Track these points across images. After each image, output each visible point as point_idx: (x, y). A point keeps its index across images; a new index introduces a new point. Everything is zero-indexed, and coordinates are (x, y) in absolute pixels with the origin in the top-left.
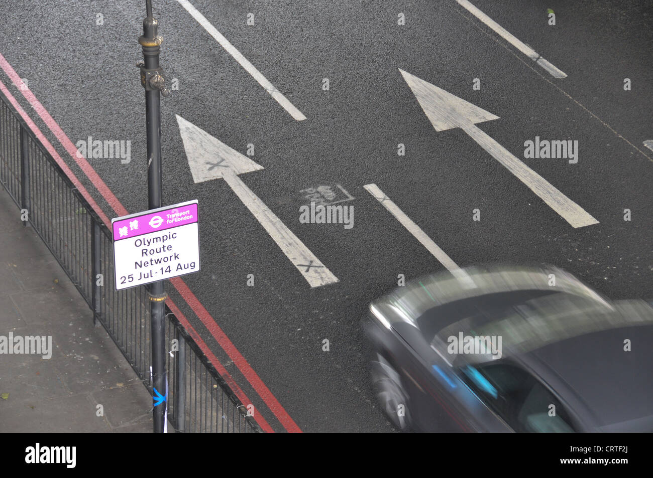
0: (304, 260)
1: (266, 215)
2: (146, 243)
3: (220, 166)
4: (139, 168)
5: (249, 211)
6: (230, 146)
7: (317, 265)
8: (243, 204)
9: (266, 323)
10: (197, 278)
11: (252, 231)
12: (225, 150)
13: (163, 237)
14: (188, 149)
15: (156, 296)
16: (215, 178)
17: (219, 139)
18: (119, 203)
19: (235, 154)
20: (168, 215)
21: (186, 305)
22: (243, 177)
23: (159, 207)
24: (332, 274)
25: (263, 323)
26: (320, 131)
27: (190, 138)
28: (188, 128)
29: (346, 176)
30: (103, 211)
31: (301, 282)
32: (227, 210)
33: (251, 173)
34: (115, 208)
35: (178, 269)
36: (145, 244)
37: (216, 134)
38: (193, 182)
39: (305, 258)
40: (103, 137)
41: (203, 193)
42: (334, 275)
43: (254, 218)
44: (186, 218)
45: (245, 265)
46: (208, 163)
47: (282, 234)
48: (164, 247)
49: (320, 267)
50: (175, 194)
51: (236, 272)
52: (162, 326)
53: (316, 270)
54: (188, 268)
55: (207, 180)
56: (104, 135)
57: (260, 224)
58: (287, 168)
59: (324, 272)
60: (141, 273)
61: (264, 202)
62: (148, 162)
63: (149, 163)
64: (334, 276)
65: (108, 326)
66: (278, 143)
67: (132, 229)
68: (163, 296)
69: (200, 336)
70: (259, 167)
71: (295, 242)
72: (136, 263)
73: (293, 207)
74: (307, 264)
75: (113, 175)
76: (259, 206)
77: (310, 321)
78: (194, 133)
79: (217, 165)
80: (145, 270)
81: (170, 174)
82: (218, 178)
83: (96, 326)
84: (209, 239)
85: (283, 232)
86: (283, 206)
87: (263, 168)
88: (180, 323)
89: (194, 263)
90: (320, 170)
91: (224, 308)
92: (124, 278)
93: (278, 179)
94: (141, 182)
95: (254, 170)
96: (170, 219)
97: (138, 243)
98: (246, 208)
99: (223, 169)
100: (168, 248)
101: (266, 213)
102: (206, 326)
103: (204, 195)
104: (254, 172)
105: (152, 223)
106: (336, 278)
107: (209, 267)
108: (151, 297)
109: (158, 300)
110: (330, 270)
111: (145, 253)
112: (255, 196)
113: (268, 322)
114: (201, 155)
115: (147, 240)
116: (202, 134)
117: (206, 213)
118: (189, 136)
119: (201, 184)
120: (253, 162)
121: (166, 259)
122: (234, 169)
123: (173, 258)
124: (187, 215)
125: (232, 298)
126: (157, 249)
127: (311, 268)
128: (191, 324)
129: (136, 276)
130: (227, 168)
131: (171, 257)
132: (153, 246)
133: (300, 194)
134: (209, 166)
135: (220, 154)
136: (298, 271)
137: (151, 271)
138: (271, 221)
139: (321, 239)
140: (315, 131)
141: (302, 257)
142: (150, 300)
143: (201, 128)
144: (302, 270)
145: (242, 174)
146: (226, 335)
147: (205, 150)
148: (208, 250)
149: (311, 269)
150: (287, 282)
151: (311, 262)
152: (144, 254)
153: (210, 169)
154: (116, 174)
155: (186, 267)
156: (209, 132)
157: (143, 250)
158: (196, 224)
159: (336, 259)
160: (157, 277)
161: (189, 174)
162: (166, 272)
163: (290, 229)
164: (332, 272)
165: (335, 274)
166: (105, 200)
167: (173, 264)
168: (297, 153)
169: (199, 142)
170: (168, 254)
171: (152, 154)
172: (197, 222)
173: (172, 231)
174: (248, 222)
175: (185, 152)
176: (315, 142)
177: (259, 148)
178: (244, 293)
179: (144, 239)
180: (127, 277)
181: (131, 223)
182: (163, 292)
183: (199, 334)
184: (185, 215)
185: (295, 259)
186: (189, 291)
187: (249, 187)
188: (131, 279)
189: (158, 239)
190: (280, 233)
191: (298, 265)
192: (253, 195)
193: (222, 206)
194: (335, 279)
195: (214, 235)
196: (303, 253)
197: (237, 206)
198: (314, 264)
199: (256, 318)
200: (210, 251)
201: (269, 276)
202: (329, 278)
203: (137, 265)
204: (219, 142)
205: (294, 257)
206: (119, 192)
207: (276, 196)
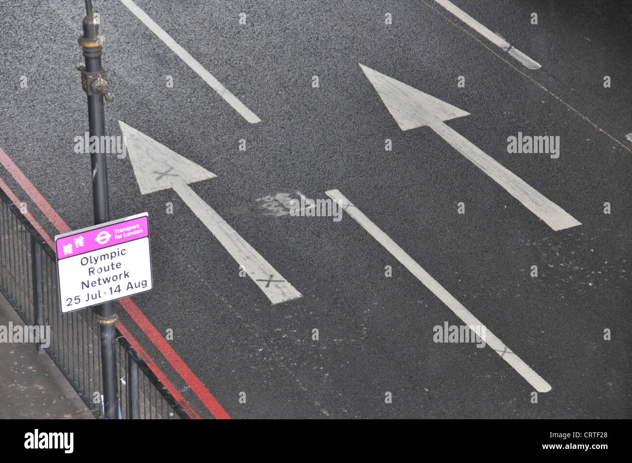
0: (264, 274)
1: (220, 227)
2: (93, 261)
3: (169, 175)
4: (81, 180)
5: (201, 223)
6: (178, 153)
7: (277, 280)
8: (195, 216)
9: (224, 344)
10: (148, 298)
11: (206, 245)
12: (173, 158)
13: (111, 254)
14: (133, 158)
15: (106, 318)
16: (164, 188)
17: (167, 146)
18: (61, 219)
19: (184, 161)
20: (116, 230)
21: (137, 327)
22: (195, 187)
23: (105, 221)
24: (295, 289)
25: (221, 344)
26: (277, 134)
27: (135, 145)
28: (132, 136)
29: (306, 182)
30: (43, 228)
31: (261, 298)
32: (178, 223)
33: (202, 182)
34: (56, 224)
35: (128, 288)
36: (91, 263)
37: (163, 141)
38: (140, 193)
39: (264, 272)
40: (40, 147)
41: (151, 205)
42: (297, 289)
43: (208, 231)
44: (135, 232)
45: (200, 282)
46: (155, 172)
47: (239, 247)
48: (112, 265)
49: (281, 281)
50: (121, 207)
51: (190, 289)
52: (113, 351)
53: (277, 285)
54: (139, 286)
55: (155, 190)
56: (41, 146)
57: (215, 237)
58: (242, 175)
59: (285, 287)
60: (88, 294)
61: (218, 212)
62: (93, 172)
63: (94, 174)
64: (297, 291)
65: (53, 353)
66: (231, 149)
67: (77, 246)
68: (113, 318)
69: (153, 361)
70: (211, 175)
71: (253, 255)
72: (83, 283)
73: (249, 217)
74: (267, 278)
75: (53, 188)
76: (212, 217)
77: (272, 340)
78: (140, 140)
79: (166, 174)
80: (92, 291)
81: (115, 186)
82: (167, 188)
83: (40, 353)
84: (159, 255)
85: (239, 245)
86: (239, 216)
87: (215, 176)
88: (132, 347)
89: (146, 281)
90: (277, 176)
91: (178, 329)
92: (70, 300)
93: (232, 188)
94: (84, 196)
95: (205, 178)
96: (119, 234)
97: (85, 261)
98: (198, 220)
99: (172, 179)
100: (117, 266)
101: (221, 224)
102: (159, 349)
103: (153, 207)
104: (205, 181)
105: (98, 239)
106: (299, 292)
107: (160, 286)
108: (100, 319)
109: (108, 322)
110: (292, 284)
111: (93, 272)
112: (208, 207)
113: (226, 343)
114: (148, 164)
115: (94, 258)
116: (148, 141)
117: (155, 226)
118: (134, 143)
119: (149, 195)
120: (205, 170)
121: (115, 278)
122: (184, 177)
123: (123, 276)
124: (137, 229)
125: (186, 318)
126: (105, 267)
127: (271, 282)
128: (142, 347)
129: (83, 298)
130: (176, 177)
131: (120, 275)
132: (102, 263)
133: (257, 203)
134: (157, 175)
135: (169, 162)
136: (257, 287)
137: (99, 291)
138: (227, 234)
139: (281, 251)
140: (271, 134)
141: (261, 271)
142: (98, 323)
143: (147, 135)
144: (262, 285)
145: (194, 183)
146: (182, 358)
147: (152, 158)
148: (158, 266)
150: (246, 299)
151: (272, 276)
152: (91, 273)
153: (158, 179)
154: (55, 188)
155: (137, 285)
156: (156, 139)
157: (89, 269)
158: (147, 239)
159: (298, 272)
160: (107, 297)
161: (134, 185)
162: (115, 291)
163: (247, 241)
164: (295, 286)
165: (298, 289)
166: (44, 215)
167: (123, 283)
168: (252, 158)
169: (146, 150)
170: (117, 272)
171: (97, 164)
172: (148, 236)
173: (121, 247)
174: (201, 235)
175: (130, 161)
176: (270, 147)
177: (210, 154)
178: (200, 312)
179: (91, 257)
180: (73, 299)
181: (76, 240)
182: (113, 314)
183: (151, 358)
184: (135, 229)
185: (253, 273)
186: (140, 312)
187: (202, 197)
188: (77, 301)
189: (106, 256)
190: (237, 246)
191: (257, 280)
192: (205, 205)
193: (173, 218)
194: (298, 294)
195: (164, 250)
196: (262, 267)
197: (189, 218)
198: (274, 278)
199: (213, 338)
200: (160, 268)
201: (226, 294)
202: (291, 293)
203: (84, 285)
204: (167, 149)
205: (253, 272)
206: (59, 206)
207: (231, 206)
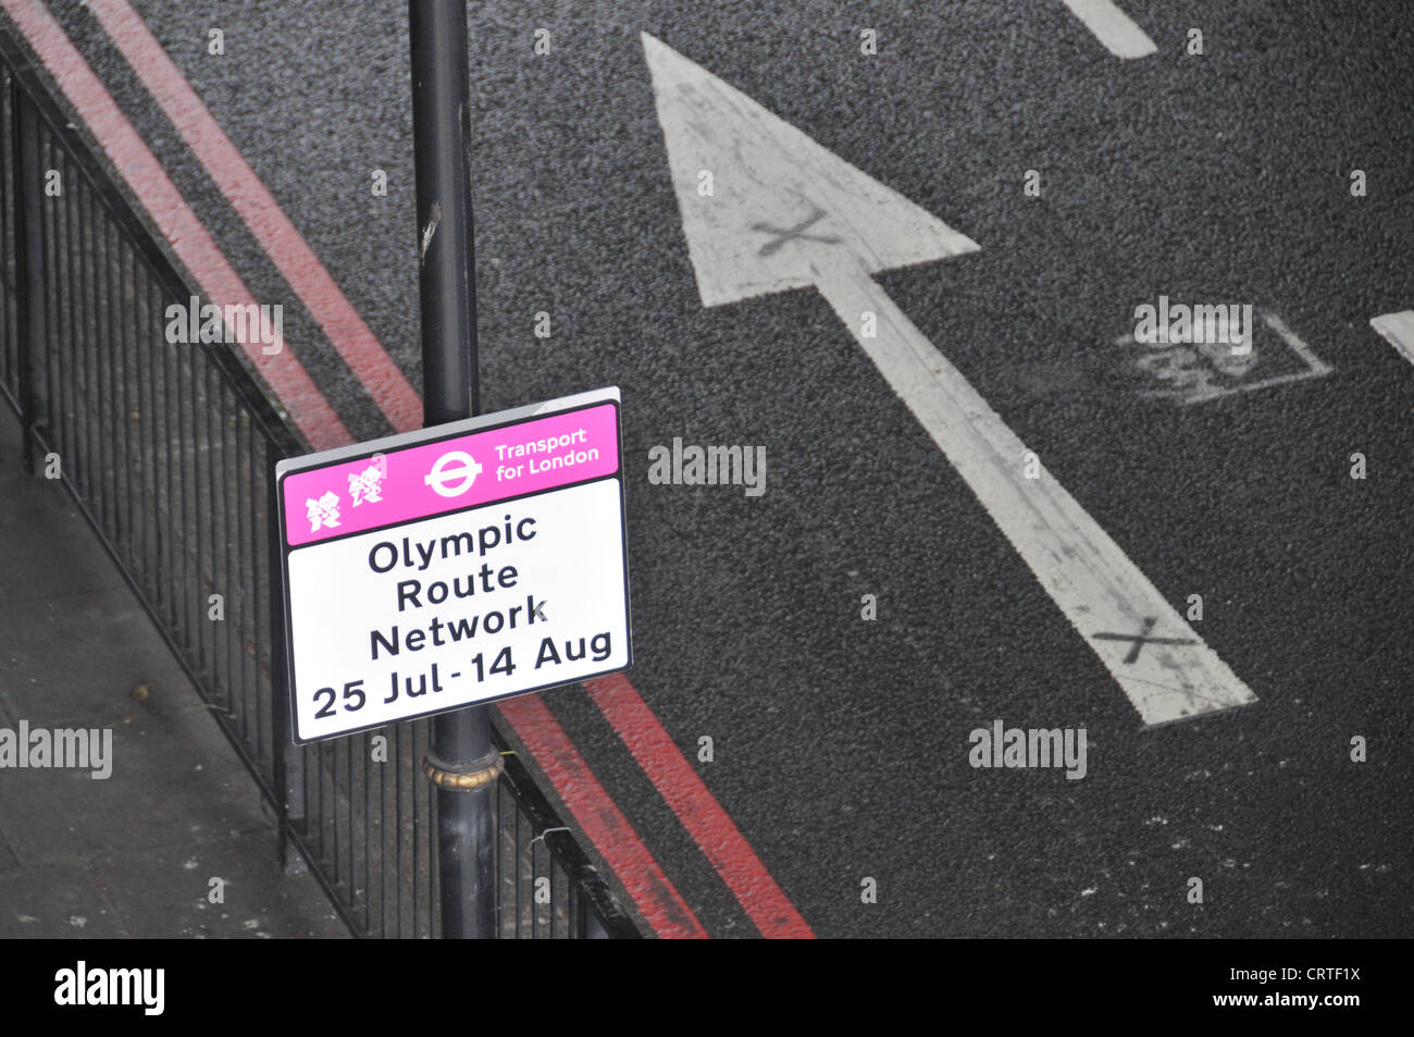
0: (1122, 615)
1: (979, 434)
2: (415, 556)
3: (806, 238)
5: (911, 418)
6: (848, 158)
7: (1170, 636)
8: (888, 392)
9: (958, 866)
10: (696, 685)
11: (922, 498)
12: (828, 177)
13: (482, 533)
14: (684, 172)
15: (458, 766)
16: (783, 287)
17: (807, 131)
19: (867, 189)
20: (500, 448)
21: (648, 789)
22: (897, 285)
23: (464, 416)
24: (1229, 673)
25: (946, 864)
26: (1209, 100)
27: (695, 127)
28: (686, 89)
29: (1302, 282)
30: (340, 417)
31: (1104, 703)
32: (826, 414)
33: (926, 266)
34: (387, 403)
35: (541, 660)
36: (408, 563)
37: (796, 113)
38: (700, 301)
39: (1125, 607)
41: (735, 345)
42: (1237, 675)
43: (931, 447)
44: (572, 459)
45: (889, 633)
46: (758, 228)
47: (1038, 513)
48: (485, 573)
49: (1181, 642)
50: (625, 348)
51: (849, 661)
52: (481, 886)
53: (1168, 657)
54: (582, 655)
55: (751, 293)
57: (954, 473)
58: (1071, 247)
59: (1196, 664)
60: (394, 676)
61: (974, 382)
62: (421, 237)
63: (426, 244)
64: (1236, 680)
65: (331, 873)
66: (1039, 149)
67: (356, 503)
68: (485, 767)
69: (698, 916)
70: (959, 244)
71: (1089, 544)
72: (376, 636)
73: (1087, 402)
74: (1133, 629)
75: (386, 273)
76: (951, 398)
77: (1132, 858)
78: (713, 108)
79: (796, 233)
80: (411, 664)
81: (609, 271)
82: (798, 285)
83: (288, 871)
84: (748, 529)
85: (1042, 503)
86: (1048, 399)
87: (973, 246)
88: (593, 868)
89: (607, 637)
90: (1199, 255)
91: (796, 804)
92: (325, 697)
93: (1033, 293)
95: (937, 255)
96: (514, 462)
97: (384, 557)
98: (901, 407)
99: (816, 253)
100: (501, 578)
101: (980, 425)
102: (721, 873)
103: (739, 355)
104: (938, 264)
105: (435, 479)
106: (1243, 686)
107: (743, 642)
108: (438, 769)
109: (466, 781)
110: (1222, 656)
111: (412, 597)
112: (938, 360)
113: (966, 861)
114: (734, 194)
115: (420, 547)
116: (744, 111)
117: (742, 426)
118: (690, 119)
119: (729, 310)
120: (939, 224)
121: (494, 622)
122: (861, 250)
123: (522, 617)
124: (578, 447)
125: (829, 764)
126: (457, 582)
127: (1146, 646)
128: (662, 865)
129: (377, 689)
130: (832, 248)
131: (513, 612)
132: (445, 569)
133: (1117, 353)
134: (765, 238)
135: (810, 192)
136: (1093, 660)
137: (435, 667)
138: (998, 461)
139: (1190, 533)
140: (1190, 98)
141: (1114, 603)
142: (432, 781)
143: (739, 89)
144: (1111, 656)
145: (893, 272)
146: (800, 910)
147: (751, 174)
148: (743, 572)
149: (1148, 652)
150: (1051, 704)
151: (1150, 622)
152: (407, 602)
153: (768, 250)
154: (396, 272)
155: (576, 651)
156: (770, 104)
157: (401, 586)
158: (615, 483)
159: (1247, 610)
160: (462, 690)
161: (681, 270)
162: (494, 670)
163: (1070, 490)
164: (1231, 663)
165: (1242, 673)
166: (349, 371)
167: (524, 640)
168: (1112, 188)
169: (730, 143)
170: (502, 600)
171: (436, 208)
172: (617, 475)
173: (518, 510)
174: (908, 461)
175: (669, 184)
176: (1185, 143)
177: (963, 167)
178: (878, 746)
179: (406, 542)
180: (340, 692)
181: (352, 477)
182: (485, 751)
183: (691, 907)
184: (570, 447)
185: (1083, 609)
186: (663, 734)
187: (919, 323)
188: (354, 700)
189: (464, 542)
190: (1031, 506)
191: (1096, 636)
192: (930, 354)
193: (810, 397)
194: (1239, 694)
195: (769, 513)
196: (1118, 586)
197: (868, 397)
198: (1159, 631)
199: (919, 843)
200: (750, 578)
201: (980, 680)
202: (1215, 688)
203: (380, 645)
204: (809, 142)
205: (1083, 604)
206: (404, 339)
207: (1021, 360)
